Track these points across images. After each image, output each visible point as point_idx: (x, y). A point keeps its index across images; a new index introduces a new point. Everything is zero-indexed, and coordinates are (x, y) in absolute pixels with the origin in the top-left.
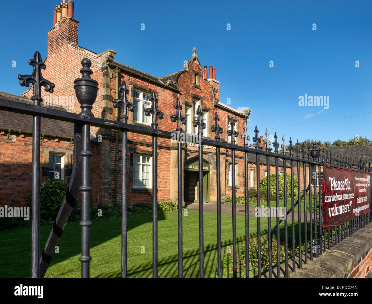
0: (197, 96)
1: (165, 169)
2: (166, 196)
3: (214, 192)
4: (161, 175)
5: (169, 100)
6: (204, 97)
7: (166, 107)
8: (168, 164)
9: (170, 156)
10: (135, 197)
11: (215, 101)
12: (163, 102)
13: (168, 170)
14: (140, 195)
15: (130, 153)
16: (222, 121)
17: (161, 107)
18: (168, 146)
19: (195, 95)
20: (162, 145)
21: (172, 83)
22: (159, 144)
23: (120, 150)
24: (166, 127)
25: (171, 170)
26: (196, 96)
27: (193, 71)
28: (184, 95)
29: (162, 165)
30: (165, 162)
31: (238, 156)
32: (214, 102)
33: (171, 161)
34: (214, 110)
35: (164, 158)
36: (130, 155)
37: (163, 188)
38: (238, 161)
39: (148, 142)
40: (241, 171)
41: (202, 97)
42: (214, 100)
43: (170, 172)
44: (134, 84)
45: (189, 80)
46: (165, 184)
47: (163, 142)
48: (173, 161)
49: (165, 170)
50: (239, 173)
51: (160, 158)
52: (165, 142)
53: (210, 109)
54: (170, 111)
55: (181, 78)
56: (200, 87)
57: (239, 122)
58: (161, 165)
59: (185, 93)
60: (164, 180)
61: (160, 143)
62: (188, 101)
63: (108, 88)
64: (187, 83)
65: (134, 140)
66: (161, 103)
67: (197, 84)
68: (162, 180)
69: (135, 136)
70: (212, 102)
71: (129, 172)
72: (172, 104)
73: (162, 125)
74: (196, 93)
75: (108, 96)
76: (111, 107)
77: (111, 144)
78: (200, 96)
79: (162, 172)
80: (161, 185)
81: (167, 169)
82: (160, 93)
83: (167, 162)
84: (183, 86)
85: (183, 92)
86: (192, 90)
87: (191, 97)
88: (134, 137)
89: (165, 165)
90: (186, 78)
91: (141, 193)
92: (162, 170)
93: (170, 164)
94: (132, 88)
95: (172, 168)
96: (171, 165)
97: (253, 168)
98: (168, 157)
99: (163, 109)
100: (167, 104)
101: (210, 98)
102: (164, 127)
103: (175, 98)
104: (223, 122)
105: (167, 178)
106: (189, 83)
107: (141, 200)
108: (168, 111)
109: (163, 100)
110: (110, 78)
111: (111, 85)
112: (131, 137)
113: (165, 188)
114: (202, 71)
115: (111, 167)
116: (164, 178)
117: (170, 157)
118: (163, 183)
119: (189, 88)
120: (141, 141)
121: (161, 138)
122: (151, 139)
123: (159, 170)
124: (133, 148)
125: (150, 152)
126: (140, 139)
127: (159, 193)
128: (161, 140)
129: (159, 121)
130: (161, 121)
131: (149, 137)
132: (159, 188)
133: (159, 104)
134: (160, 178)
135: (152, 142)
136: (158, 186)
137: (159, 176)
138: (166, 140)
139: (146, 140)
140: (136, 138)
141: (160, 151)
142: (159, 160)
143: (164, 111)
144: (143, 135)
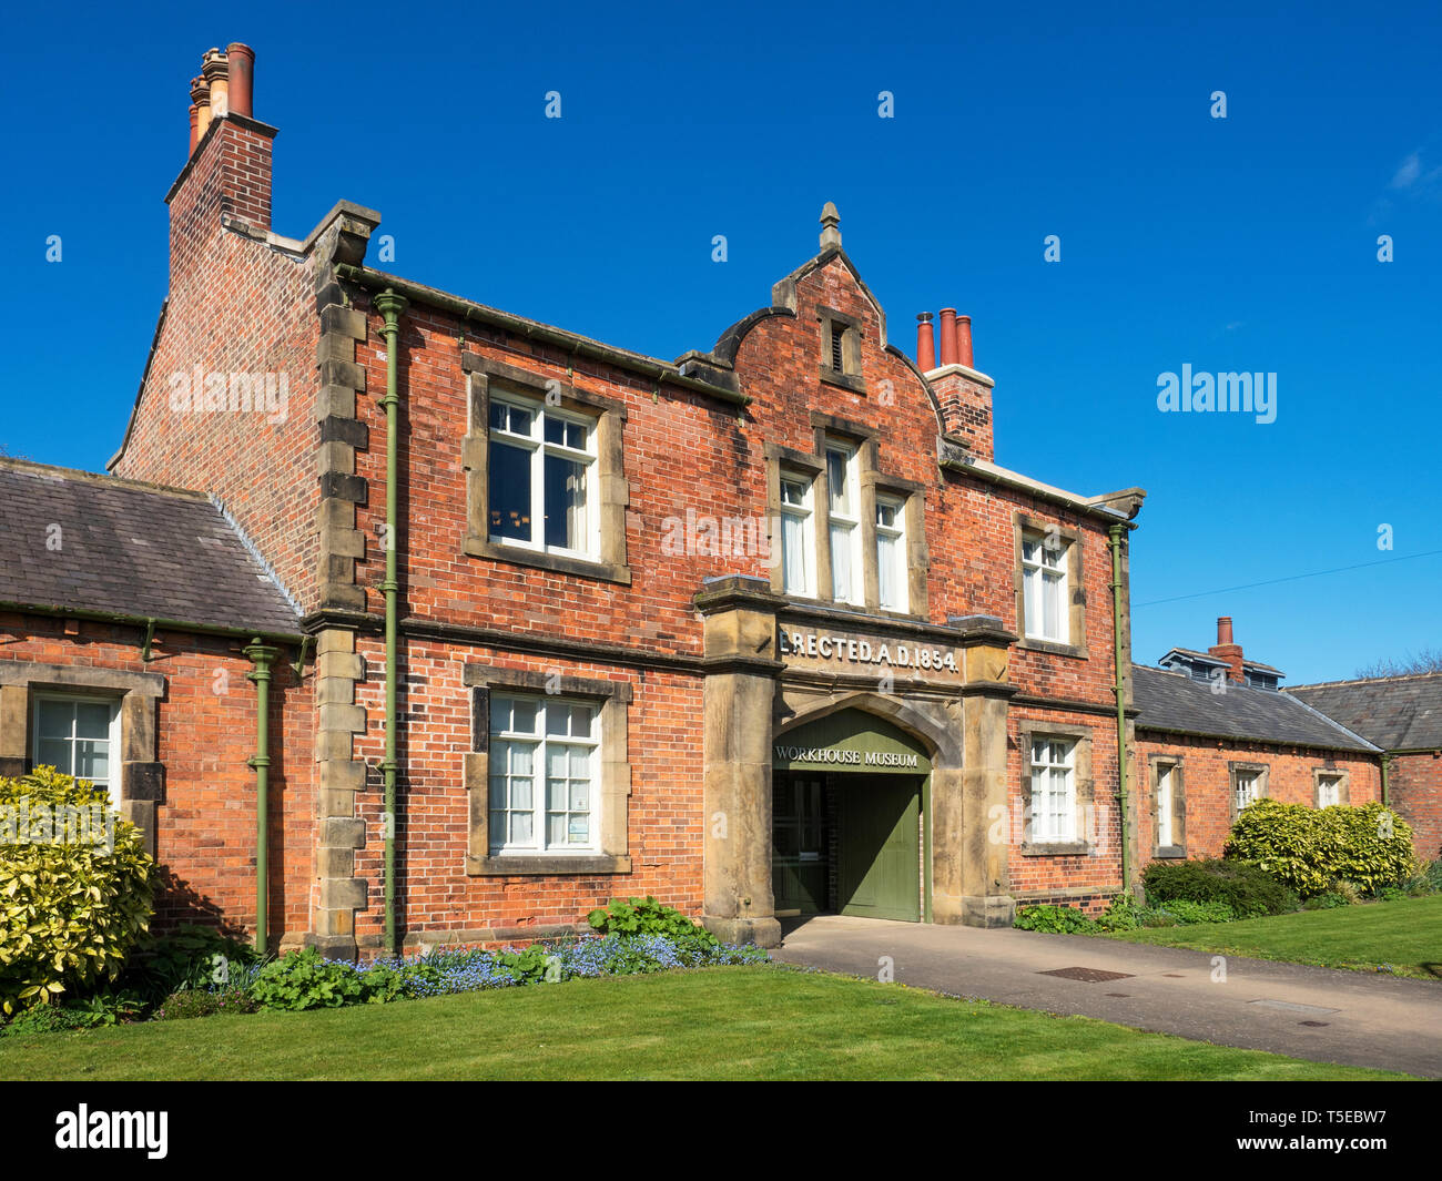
0: (847, 423)
1: (675, 762)
2: (678, 890)
3: (951, 872)
4: (651, 793)
5: (690, 443)
6: (884, 431)
7: (669, 474)
8: (693, 740)
9: (698, 702)
10: (504, 897)
11: (946, 450)
12: (658, 450)
13: (688, 770)
14: (536, 887)
15: (470, 692)
16: (987, 540)
17: (647, 475)
18: (688, 654)
19: (833, 419)
20: (653, 649)
21: (703, 365)
22: (638, 647)
23: (418, 674)
24: (674, 568)
25: (706, 768)
26: (839, 426)
27: (823, 309)
28: (772, 418)
29: (656, 745)
30: (674, 731)
31: (1080, 700)
32: (940, 452)
33: (707, 725)
34: (941, 487)
35: (666, 715)
36: (470, 698)
37: (665, 852)
38: (1086, 725)
39: (573, 639)
40: (1099, 771)
41: (872, 429)
42: (940, 444)
43: (700, 777)
44: (489, 367)
45: (801, 352)
46: (676, 837)
47: (660, 635)
48: (713, 728)
49: (671, 769)
50: (1093, 783)
51: (643, 713)
52: (672, 637)
53: (921, 486)
54: (698, 494)
55: (754, 342)
56: (861, 384)
57: (1081, 545)
58: (649, 745)
59: (780, 409)
60: (669, 815)
61: (643, 641)
62: (796, 448)
63: (343, 383)
64: (787, 366)
65: (491, 626)
66: (646, 454)
67: (849, 368)
68: (658, 814)
69: (496, 611)
70: (928, 453)
71: (470, 778)
72: (710, 463)
73: (650, 556)
74: (843, 410)
75: (343, 421)
76: (360, 474)
77: (365, 647)
78: (862, 424)
79: (655, 776)
80: (654, 837)
81: (681, 762)
82: (638, 408)
83: (685, 731)
84: (768, 379)
85: (769, 406)
86: (818, 396)
87: (811, 432)
88: (495, 616)
89: (673, 746)
90: (783, 340)
91: (539, 877)
92: (658, 768)
93: (700, 740)
94: (479, 384)
95: (711, 759)
96: (705, 745)
97: (1173, 761)
98: (689, 709)
99: (657, 485)
100: (677, 461)
101: (917, 435)
102: (666, 567)
103: (722, 432)
104: (994, 547)
105: (686, 807)
106: (799, 365)
107: (541, 913)
108: (686, 492)
109: (659, 442)
110: (357, 341)
111: (361, 373)
112: (474, 615)
113: (673, 852)
114: (870, 310)
115: (367, 758)
116: (666, 807)
117: (700, 710)
118: (660, 829)
119: (800, 389)
120: (535, 633)
121: (650, 617)
122: (590, 626)
123: (637, 768)
124: (491, 664)
125: (587, 683)
126: (528, 622)
127: (641, 876)
128: (650, 628)
129: (635, 539)
130: (648, 542)
131: (580, 616)
132: (644, 852)
133: (635, 459)
134: (643, 806)
135: (593, 636)
136: (635, 845)
137: (641, 799)
138: (676, 629)
139: (562, 629)
140: (506, 617)
141: (643, 680)
142: (636, 721)
143: (662, 493)
144: (544, 606)
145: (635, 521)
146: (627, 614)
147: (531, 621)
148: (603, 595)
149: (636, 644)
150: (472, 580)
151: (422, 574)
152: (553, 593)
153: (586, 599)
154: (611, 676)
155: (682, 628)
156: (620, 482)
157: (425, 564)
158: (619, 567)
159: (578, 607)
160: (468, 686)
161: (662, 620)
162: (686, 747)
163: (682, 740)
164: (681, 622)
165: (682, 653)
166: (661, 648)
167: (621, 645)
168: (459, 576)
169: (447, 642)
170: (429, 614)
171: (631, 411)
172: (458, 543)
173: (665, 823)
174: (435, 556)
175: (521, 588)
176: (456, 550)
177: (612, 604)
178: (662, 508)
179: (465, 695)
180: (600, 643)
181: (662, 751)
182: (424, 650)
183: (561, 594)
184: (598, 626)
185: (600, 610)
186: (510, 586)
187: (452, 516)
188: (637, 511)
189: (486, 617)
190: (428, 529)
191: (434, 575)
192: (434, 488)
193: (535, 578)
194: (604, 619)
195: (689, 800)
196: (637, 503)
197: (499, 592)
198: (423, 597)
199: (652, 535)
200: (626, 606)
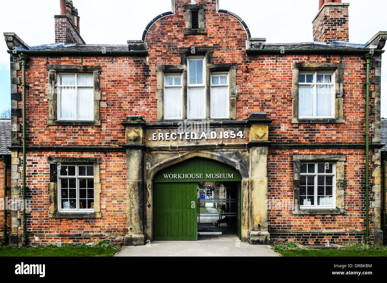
1: (118, 182)
4: (110, 192)
7: (117, 86)
10: (60, 224)
12: (113, 79)
13: (123, 184)
14: (70, 222)
17: (109, 88)
18: (123, 146)
19: (190, 48)
20: (110, 145)
21: (132, 44)
22: (104, 145)
28: (161, 55)
29: (111, 177)
30: (118, 172)
31: (338, 143)
34: (247, 62)
35: (115, 167)
37: (114, 211)
38: (342, 154)
39: (82, 145)
41: (210, 47)
44: (54, 67)
45: (176, 27)
46: (119, 206)
47: (112, 141)
49: (117, 184)
50: (345, 181)
51: (106, 166)
52: (117, 141)
53: (235, 64)
56: (204, 30)
58: (108, 177)
60: (116, 199)
61: (106, 143)
62: (172, 64)
63: (14, 83)
65: (56, 145)
66: (108, 81)
68: (112, 199)
69: (57, 140)
71: (49, 190)
74: (196, 43)
75: (14, 94)
76: (19, 108)
78: (204, 47)
79: (111, 187)
80: (110, 206)
81: (120, 182)
82: (106, 66)
83: (122, 171)
86: (183, 41)
87: (179, 56)
88: (57, 142)
89: (118, 177)
90: (169, 25)
91: (71, 219)
92: (112, 184)
93: (128, 174)
94: (51, 74)
98: (123, 164)
99: (112, 91)
102: (115, 117)
103: (139, 66)
106: (175, 32)
107: (72, 229)
109: (113, 76)
110: (17, 71)
111: (18, 79)
112: (51, 143)
113: (118, 211)
115: (21, 186)
116: (115, 197)
118: (113, 204)
120: (69, 145)
121: (108, 135)
122: (87, 141)
123: (104, 184)
124: (56, 156)
125: (86, 159)
126: (67, 142)
127: (106, 219)
128: (108, 139)
129: (103, 110)
130: (108, 110)
131: (84, 138)
132: (107, 211)
133: (104, 84)
134: (107, 197)
135: (88, 144)
136: (103, 209)
137: (106, 194)
138: (119, 138)
139: (78, 143)
140: (60, 142)
141: (106, 156)
142: (104, 169)
143: (114, 93)
144: (72, 137)
145: (104, 105)
146: (100, 135)
147: (68, 142)
148: (91, 130)
149: (103, 144)
150: (50, 132)
151: (36, 133)
152: (75, 132)
153: (86, 133)
154: (94, 156)
155: (120, 137)
156: (97, 93)
157: (37, 130)
158: (96, 121)
159: (83, 135)
160: (48, 163)
161: (113, 135)
162: (122, 177)
163: (121, 174)
164: (120, 135)
165: (120, 146)
166: (113, 145)
167: (98, 146)
168: (46, 132)
169: (43, 151)
170: (38, 144)
171: (103, 69)
172: (46, 122)
173: (115, 202)
174: (40, 127)
175: (64, 132)
176: (46, 124)
177: (95, 133)
178: (114, 98)
179: (48, 166)
180: (91, 146)
181: (113, 179)
182: (37, 154)
183: (78, 132)
184: (90, 141)
185: (91, 135)
186: (62, 132)
187: (44, 115)
188: (104, 101)
189: (54, 143)
190: (38, 120)
191: (40, 132)
192: (39, 107)
193: (69, 129)
194: (92, 138)
195: (123, 194)
196: (105, 98)
197: (58, 135)
198: (36, 139)
199: (110, 108)
200: (100, 133)
